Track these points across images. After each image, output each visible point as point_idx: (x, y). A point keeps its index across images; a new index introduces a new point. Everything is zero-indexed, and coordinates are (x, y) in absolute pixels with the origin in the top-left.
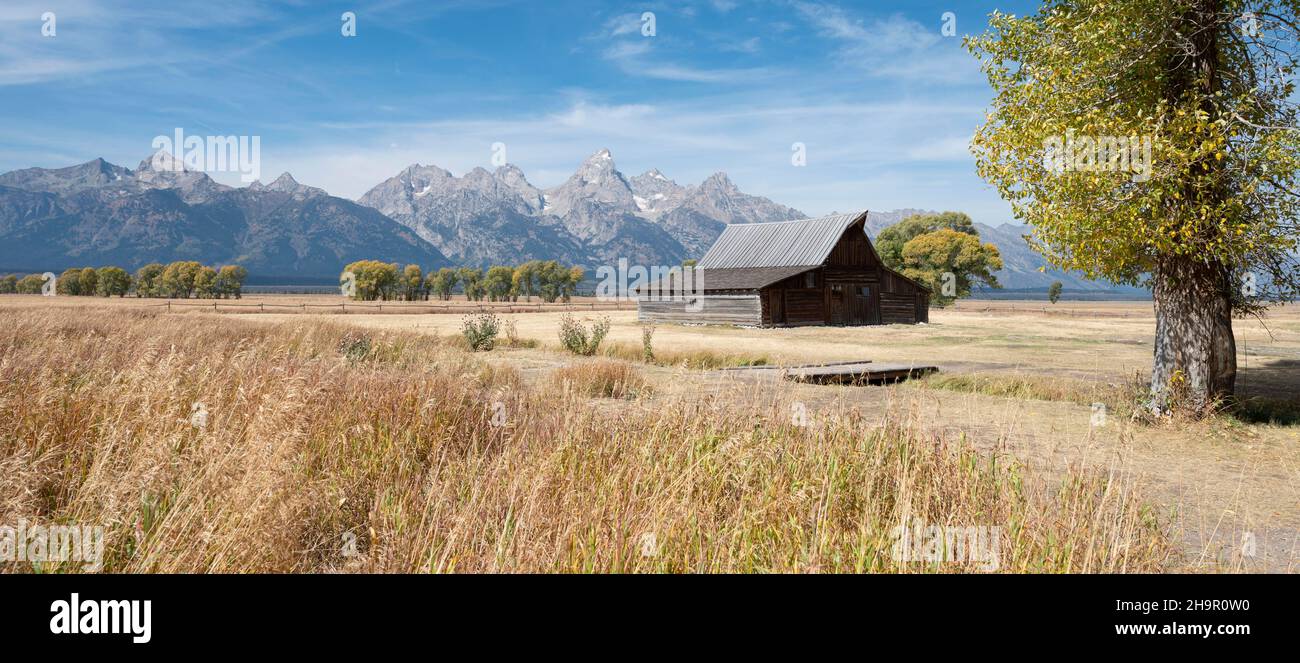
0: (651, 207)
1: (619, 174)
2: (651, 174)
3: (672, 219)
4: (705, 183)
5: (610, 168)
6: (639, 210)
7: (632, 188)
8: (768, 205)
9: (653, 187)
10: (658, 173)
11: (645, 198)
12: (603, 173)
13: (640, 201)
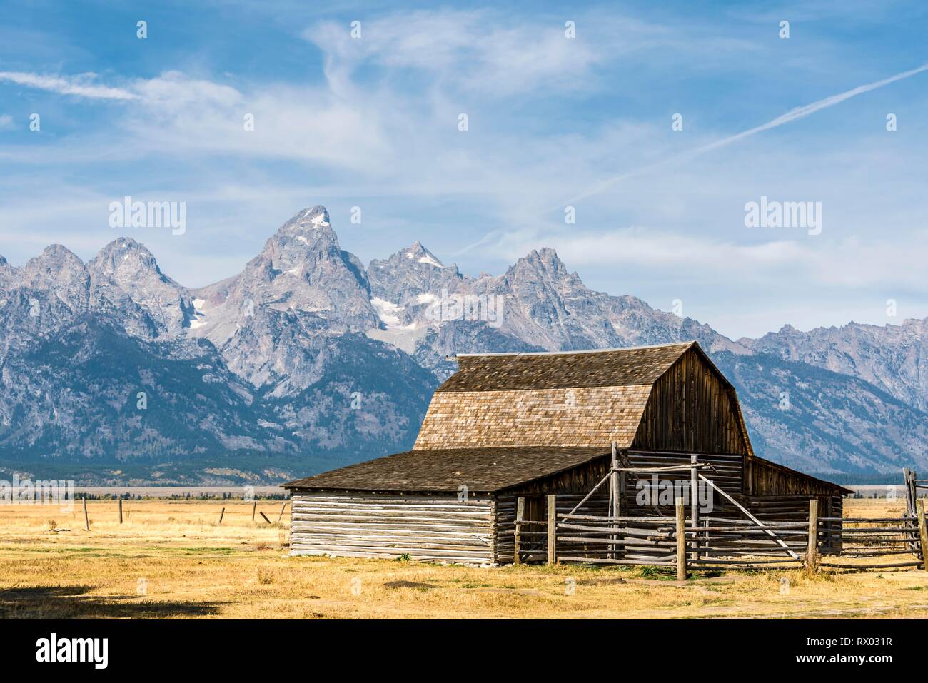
0: (409, 320)
1: (345, 256)
2: (411, 256)
3: (442, 343)
4: (512, 270)
5: (325, 243)
6: (382, 326)
7: (374, 282)
8: (639, 313)
9: (413, 281)
10: (424, 251)
11: (398, 303)
12: (312, 254)
13: (386, 309)
